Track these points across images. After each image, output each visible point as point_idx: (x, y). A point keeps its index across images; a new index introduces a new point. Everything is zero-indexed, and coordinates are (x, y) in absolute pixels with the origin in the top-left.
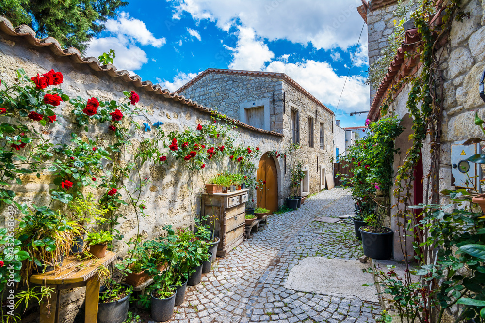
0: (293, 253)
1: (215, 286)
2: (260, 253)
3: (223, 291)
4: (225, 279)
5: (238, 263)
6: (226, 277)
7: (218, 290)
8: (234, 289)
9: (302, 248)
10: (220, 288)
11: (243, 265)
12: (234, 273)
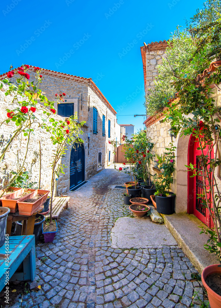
0: (107, 216)
1: (53, 259)
2: (81, 220)
3: (62, 264)
4: (61, 250)
5: (67, 232)
6: (60, 248)
7: (57, 263)
8: (71, 259)
9: (112, 211)
10: (59, 260)
11: (72, 233)
12: (67, 242)
